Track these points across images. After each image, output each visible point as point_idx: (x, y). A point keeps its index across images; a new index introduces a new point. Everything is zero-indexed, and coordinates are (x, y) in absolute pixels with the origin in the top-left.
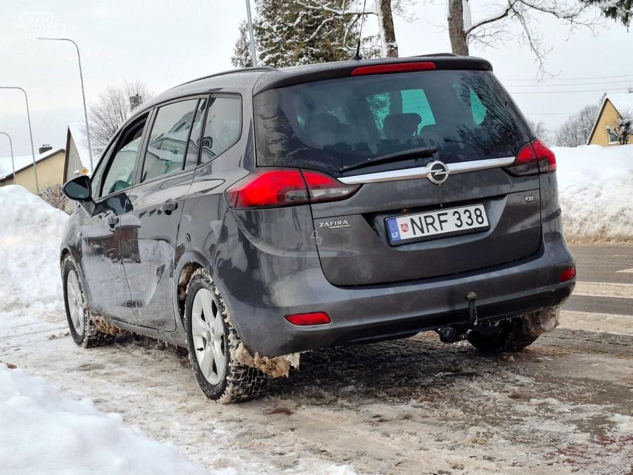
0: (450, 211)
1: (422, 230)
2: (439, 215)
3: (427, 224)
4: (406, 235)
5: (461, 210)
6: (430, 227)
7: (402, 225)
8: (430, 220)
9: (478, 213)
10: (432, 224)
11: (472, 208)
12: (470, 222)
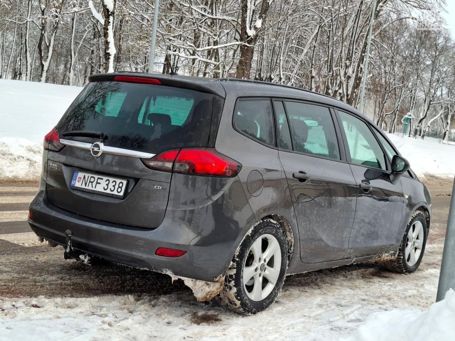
0: (105, 178)
1: (86, 184)
2: (98, 178)
3: (90, 182)
4: (78, 184)
5: (111, 179)
6: (90, 183)
7: (79, 178)
8: (92, 180)
9: (121, 185)
10: (92, 182)
11: (118, 181)
12: (112, 189)
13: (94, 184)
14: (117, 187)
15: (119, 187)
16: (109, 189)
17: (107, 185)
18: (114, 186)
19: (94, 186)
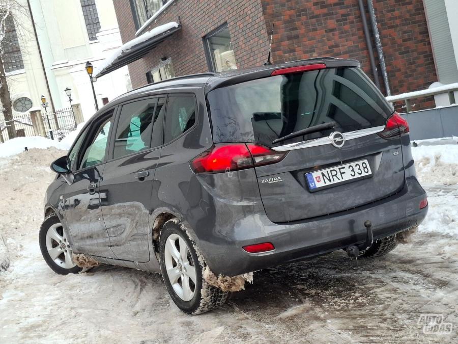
0: (347, 166)
1: (330, 180)
2: (340, 169)
3: (333, 176)
5: (353, 164)
7: (316, 178)
8: (334, 173)
9: (364, 165)
10: (336, 175)
11: (360, 163)
12: (360, 172)
13: (339, 175)
14: (362, 168)
15: (364, 168)
16: (356, 173)
17: (353, 170)
18: (359, 169)
19: (340, 177)
